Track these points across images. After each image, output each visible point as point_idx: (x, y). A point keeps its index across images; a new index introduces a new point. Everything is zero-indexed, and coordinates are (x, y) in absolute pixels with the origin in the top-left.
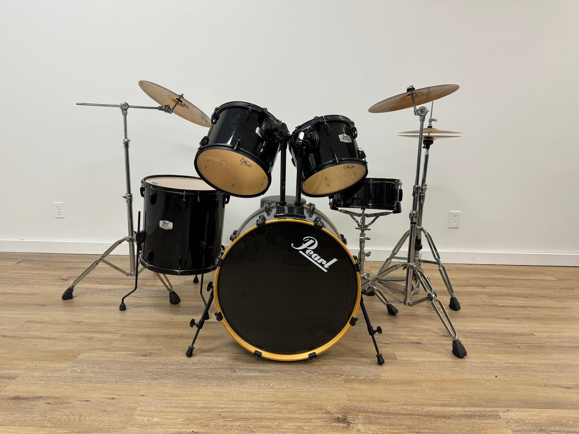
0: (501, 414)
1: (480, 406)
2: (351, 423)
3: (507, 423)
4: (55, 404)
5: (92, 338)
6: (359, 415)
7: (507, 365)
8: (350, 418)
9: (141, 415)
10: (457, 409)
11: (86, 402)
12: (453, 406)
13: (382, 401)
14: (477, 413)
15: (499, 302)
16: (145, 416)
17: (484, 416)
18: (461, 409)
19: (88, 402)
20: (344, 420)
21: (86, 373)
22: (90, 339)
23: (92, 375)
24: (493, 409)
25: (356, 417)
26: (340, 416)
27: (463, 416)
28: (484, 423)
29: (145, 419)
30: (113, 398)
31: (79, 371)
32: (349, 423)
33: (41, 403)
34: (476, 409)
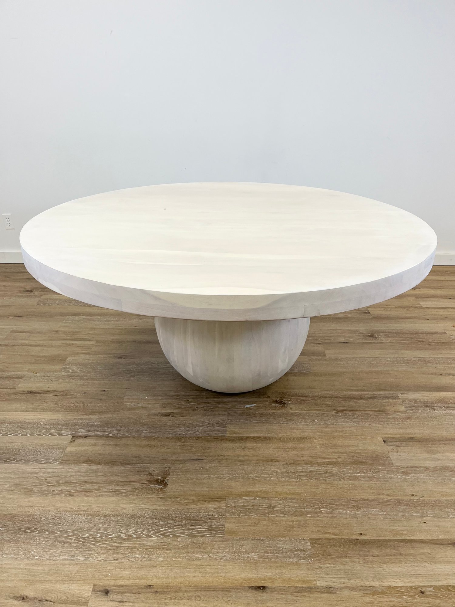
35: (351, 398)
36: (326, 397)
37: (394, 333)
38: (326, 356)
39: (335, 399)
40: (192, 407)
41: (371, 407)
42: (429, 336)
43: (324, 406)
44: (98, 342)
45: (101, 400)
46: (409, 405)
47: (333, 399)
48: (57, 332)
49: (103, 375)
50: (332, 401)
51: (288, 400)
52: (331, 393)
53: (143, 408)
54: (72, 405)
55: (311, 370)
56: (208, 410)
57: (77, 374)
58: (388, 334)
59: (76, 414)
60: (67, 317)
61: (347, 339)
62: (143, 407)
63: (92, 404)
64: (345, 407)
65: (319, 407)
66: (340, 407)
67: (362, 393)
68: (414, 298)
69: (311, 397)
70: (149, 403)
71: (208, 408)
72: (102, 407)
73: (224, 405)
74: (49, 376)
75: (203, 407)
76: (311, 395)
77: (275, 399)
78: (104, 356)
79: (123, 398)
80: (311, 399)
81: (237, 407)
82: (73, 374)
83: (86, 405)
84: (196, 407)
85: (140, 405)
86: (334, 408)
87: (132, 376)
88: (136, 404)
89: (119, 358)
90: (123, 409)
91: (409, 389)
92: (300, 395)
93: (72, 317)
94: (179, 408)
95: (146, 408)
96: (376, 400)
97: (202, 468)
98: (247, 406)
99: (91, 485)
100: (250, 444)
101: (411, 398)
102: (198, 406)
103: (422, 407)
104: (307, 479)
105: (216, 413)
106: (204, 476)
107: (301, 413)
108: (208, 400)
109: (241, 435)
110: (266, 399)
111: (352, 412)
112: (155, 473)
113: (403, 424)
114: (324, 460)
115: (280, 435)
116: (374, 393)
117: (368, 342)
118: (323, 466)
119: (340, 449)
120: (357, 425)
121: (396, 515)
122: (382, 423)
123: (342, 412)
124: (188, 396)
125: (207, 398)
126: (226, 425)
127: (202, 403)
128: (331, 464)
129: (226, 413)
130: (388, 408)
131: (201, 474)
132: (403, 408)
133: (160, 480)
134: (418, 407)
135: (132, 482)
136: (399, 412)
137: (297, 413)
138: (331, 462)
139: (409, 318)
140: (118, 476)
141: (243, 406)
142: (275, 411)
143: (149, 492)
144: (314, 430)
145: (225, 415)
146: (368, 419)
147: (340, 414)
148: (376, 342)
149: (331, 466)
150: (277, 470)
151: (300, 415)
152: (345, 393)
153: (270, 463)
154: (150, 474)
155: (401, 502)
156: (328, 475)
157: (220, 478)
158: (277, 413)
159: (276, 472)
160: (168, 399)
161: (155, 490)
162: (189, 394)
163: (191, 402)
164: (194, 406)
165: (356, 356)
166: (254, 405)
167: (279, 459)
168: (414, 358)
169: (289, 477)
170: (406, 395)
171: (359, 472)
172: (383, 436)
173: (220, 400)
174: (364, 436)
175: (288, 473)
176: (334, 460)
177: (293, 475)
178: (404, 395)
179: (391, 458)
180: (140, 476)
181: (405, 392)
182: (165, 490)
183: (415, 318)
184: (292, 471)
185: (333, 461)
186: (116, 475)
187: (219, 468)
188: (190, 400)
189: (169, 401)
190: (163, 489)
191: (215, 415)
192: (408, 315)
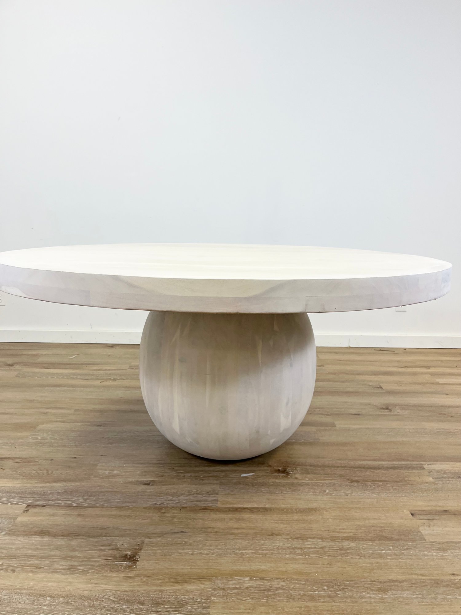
0: (426, 466)
1: (408, 460)
2: (290, 473)
3: (429, 473)
4: (22, 463)
5: (47, 413)
6: (297, 468)
7: (438, 430)
8: (288, 469)
9: (102, 469)
10: (386, 463)
11: (50, 461)
12: (383, 460)
13: (319, 458)
14: (403, 466)
15: (441, 381)
16: (106, 470)
17: (409, 468)
18: (389, 463)
19: (52, 461)
20: (284, 471)
21: (47, 439)
22: (46, 413)
23: (53, 441)
24: (418, 463)
25: (295, 469)
26: (280, 469)
27: (391, 468)
28: (408, 473)
29: (106, 472)
30: (75, 458)
31: (40, 438)
32: (288, 473)
33: (10, 462)
34: (403, 463)
35: (368, 468)
36: (338, 467)
37: (410, 406)
38: (335, 426)
39: (349, 468)
40: (178, 476)
41: (391, 477)
42: (450, 409)
43: (336, 476)
44: (76, 410)
45: (69, 467)
46: (437, 476)
47: (346, 468)
48: (32, 401)
49: (77, 442)
50: (345, 470)
51: (293, 470)
52: (343, 462)
53: (119, 476)
54: (34, 472)
55: (319, 440)
56: (196, 479)
57: (47, 441)
58: (405, 407)
59: (36, 481)
60: (47, 388)
61: (359, 411)
62: (117, 475)
63: (58, 472)
64: (361, 477)
65: (329, 477)
66: (355, 476)
67: (380, 463)
68: (430, 376)
69: (320, 466)
70: (127, 470)
71: (197, 477)
72: (70, 475)
73: (216, 474)
74: (13, 443)
75: (191, 476)
76: (320, 464)
77: (277, 468)
78: (82, 424)
79: (97, 465)
80: (320, 468)
81: (231, 476)
82: (42, 441)
83: (50, 472)
84: (182, 475)
85: (115, 472)
86: (348, 478)
87: (110, 443)
88: (111, 472)
89: (98, 426)
90: (95, 477)
91: (435, 459)
92: (307, 464)
93: (52, 388)
94: (162, 476)
95: (122, 476)
96: (396, 471)
97: (185, 542)
98: (243, 475)
99: (40, 560)
100: (246, 516)
101: (439, 469)
102: (185, 475)
103: (453, 478)
104: (318, 557)
105: (206, 481)
106: (186, 551)
107: (308, 483)
108: (197, 469)
109: (235, 506)
110: (266, 468)
111: (370, 483)
112: (123, 547)
113: (432, 496)
114: (338, 534)
115: (283, 506)
116: (395, 463)
117: (382, 413)
118: (338, 541)
119: (358, 523)
120: (376, 496)
121: (435, 598)
122: (407, 494)
123: (357, 482)
124: (174, 464)
125: (196, 466)
126: (217, 494)
127: (190, 472)
128: (347, 539)
129: (218, 482)
130: (412, 479)
131: (183, 549)
132: (431, 479)
133: (129, 556)
134: (449, 478)
135: (93, 557)
136: (427, 483)
137: (304, 482)
138: (347, 537)
139: (426, 393)
140: (77, 550)
141: (238, 474)
142: (277, 481)
143: (113, 570)
144: (325, 501)
145: (217, 484)
146: (389, 490)
147: (355, 484)
148: (392, 413)
149: (348, 542)
150: (279, 545)
151: (308, 485)
152: (361, 463)
153: (271, 537)
154: (117, 549)
155: (439, 582)
156: (344, 552)
157: (207, 554)
158: (280, 482)
159: (278, 548)
160: (150, 467)
161: (121, 568)
162: (175, 462)
163: (177, 470)
164: (180, 474)
165: (370, 427)
166: (252, 474)
167: (281, 532)
168: (437, 429)
169: (295, 554)
170: (433, 466)
171: (383, 548)
172: (411, 509)
173: (211, 469)
174: (387, 508)
175: (293, 548)
176: (351, 534)
177: (299, 551)
178: (429, 466)
179: (423, 533)
180: (104, 550)
181: (432, 463)
182: (134, 568)
183: (432, 393)
184: (299, 546)
185: (350, 536)
186: (74, 549)
187: (206, 542)
188: (176, 468)
189: (151, 469)
190: (131, 566)
191: (205, 484)
192: (424, 390)
